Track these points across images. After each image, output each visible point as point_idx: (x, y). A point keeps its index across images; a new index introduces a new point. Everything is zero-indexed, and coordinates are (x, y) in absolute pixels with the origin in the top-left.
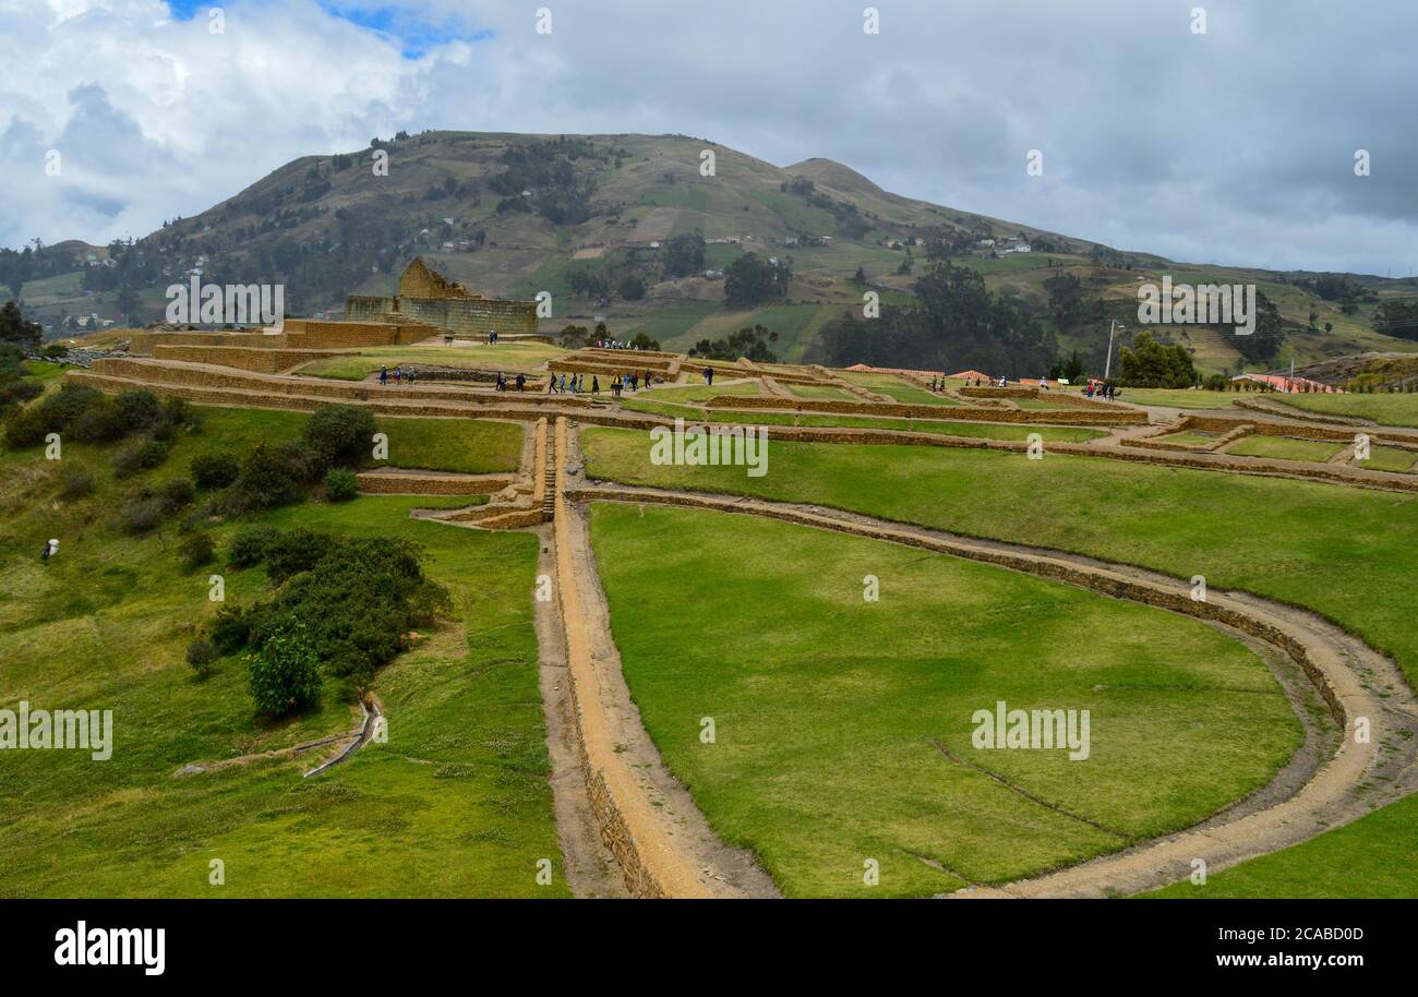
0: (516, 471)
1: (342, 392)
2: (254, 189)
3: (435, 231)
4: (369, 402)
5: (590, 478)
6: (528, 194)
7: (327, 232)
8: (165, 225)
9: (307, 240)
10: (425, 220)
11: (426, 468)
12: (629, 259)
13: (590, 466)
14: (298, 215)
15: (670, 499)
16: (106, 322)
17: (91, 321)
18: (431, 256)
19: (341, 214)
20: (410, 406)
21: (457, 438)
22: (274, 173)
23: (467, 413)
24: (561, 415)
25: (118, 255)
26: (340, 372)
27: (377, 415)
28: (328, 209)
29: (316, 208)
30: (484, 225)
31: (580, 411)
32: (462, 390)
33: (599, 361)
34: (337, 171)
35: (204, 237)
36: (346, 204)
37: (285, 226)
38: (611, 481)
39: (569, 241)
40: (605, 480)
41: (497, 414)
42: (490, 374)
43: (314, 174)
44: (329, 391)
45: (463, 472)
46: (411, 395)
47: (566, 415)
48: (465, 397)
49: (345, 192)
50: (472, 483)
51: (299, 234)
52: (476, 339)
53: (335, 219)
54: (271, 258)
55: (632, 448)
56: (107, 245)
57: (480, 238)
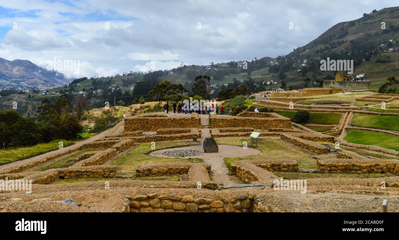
0: (338, 124)
1: (306, 107)
2: (323, 35)
3: (386, 45)
4: (311, 109)
5: (352, 125)
7: (347, 48)
8: (294, 50)
9: (340, 52)
10: (382, 41)
11: (319, 123)
13: (353, 123)
14: (337, 44)
15: (366, 129)
16: (275, 83)
17: (271, 83)
19: (352, 42)
21: (327, 117)
22: (329, 29)
23: (331, 111)
24: (351, 112)
25: (280, 61)
26: (306, 103)
27: (310, 112)
28: (347, 41)
29: (343, 41)
31: (357, 111)
32: (332, 106)
34: (351, 27)
35: (306, 53)
36: (353, 38)
37: (332, 48)
40: (355, 126)
41: (337, 112)
43: (342, 29)
44: (303, 107)
45: (327, 124)
46: (320, 108)
47: (352, 112)
48: (332, 108)
49: (353, 34)
50: (328, 126)
51: (337, 50)
53: (350, 44)
55: (364, 119)
56: (276, 58)
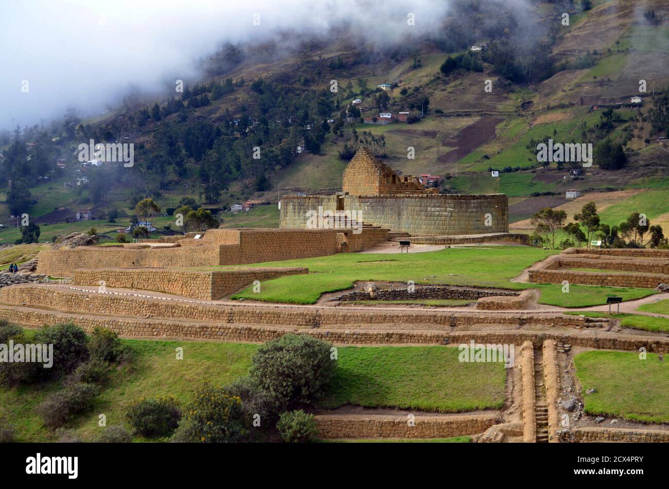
0: (500, 408)
1: (292, 319)
3: (370, 100)
4: (323, 330)
5: (590, 415)
6: (478, 49)
10: (357, 90)
12: (605, 120)
13: (587, 400)
18: (367, 130)
20: (371, 332)
23: (437, 338)
24: (550, 337)
28: (243, 82)
30: (427, 91)
31: (571, 332)
32: (430, 311)
33: (589, 266)
38: (613, 417)
39: (530, 102)
40: (606, 416)
41: (474, 339)
42: (460, 289)
47: (555, 338)
48: (434, 319)
50: (448, 423)
52: (436, 242)
54: (181, 144)
57: (423, 106)
